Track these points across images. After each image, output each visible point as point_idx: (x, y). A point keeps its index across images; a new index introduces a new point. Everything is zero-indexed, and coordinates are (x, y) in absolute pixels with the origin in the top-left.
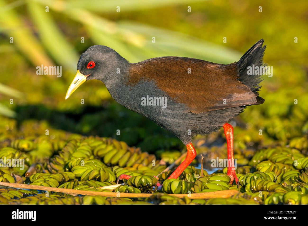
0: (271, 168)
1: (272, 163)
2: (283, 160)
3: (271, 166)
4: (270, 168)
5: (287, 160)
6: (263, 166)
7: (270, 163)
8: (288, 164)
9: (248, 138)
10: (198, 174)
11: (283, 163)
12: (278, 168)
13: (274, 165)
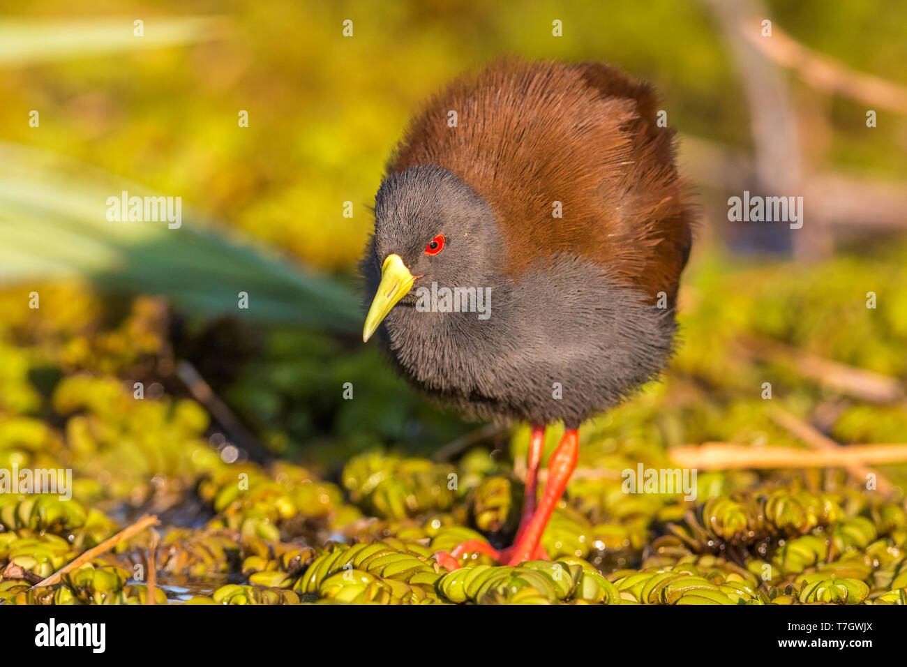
0: (370, 592)
1: (372, 579)
2: (407, 571)
3: (369, 586)
4: (364, 592)
5: (418, 570)
6: (345, 587)
7: (365, 577)
8: (420, 585)
9: (286, 508)
10: (135, 596)
11: (407, 582)
12: (390, 594)
13: (379, 585)
